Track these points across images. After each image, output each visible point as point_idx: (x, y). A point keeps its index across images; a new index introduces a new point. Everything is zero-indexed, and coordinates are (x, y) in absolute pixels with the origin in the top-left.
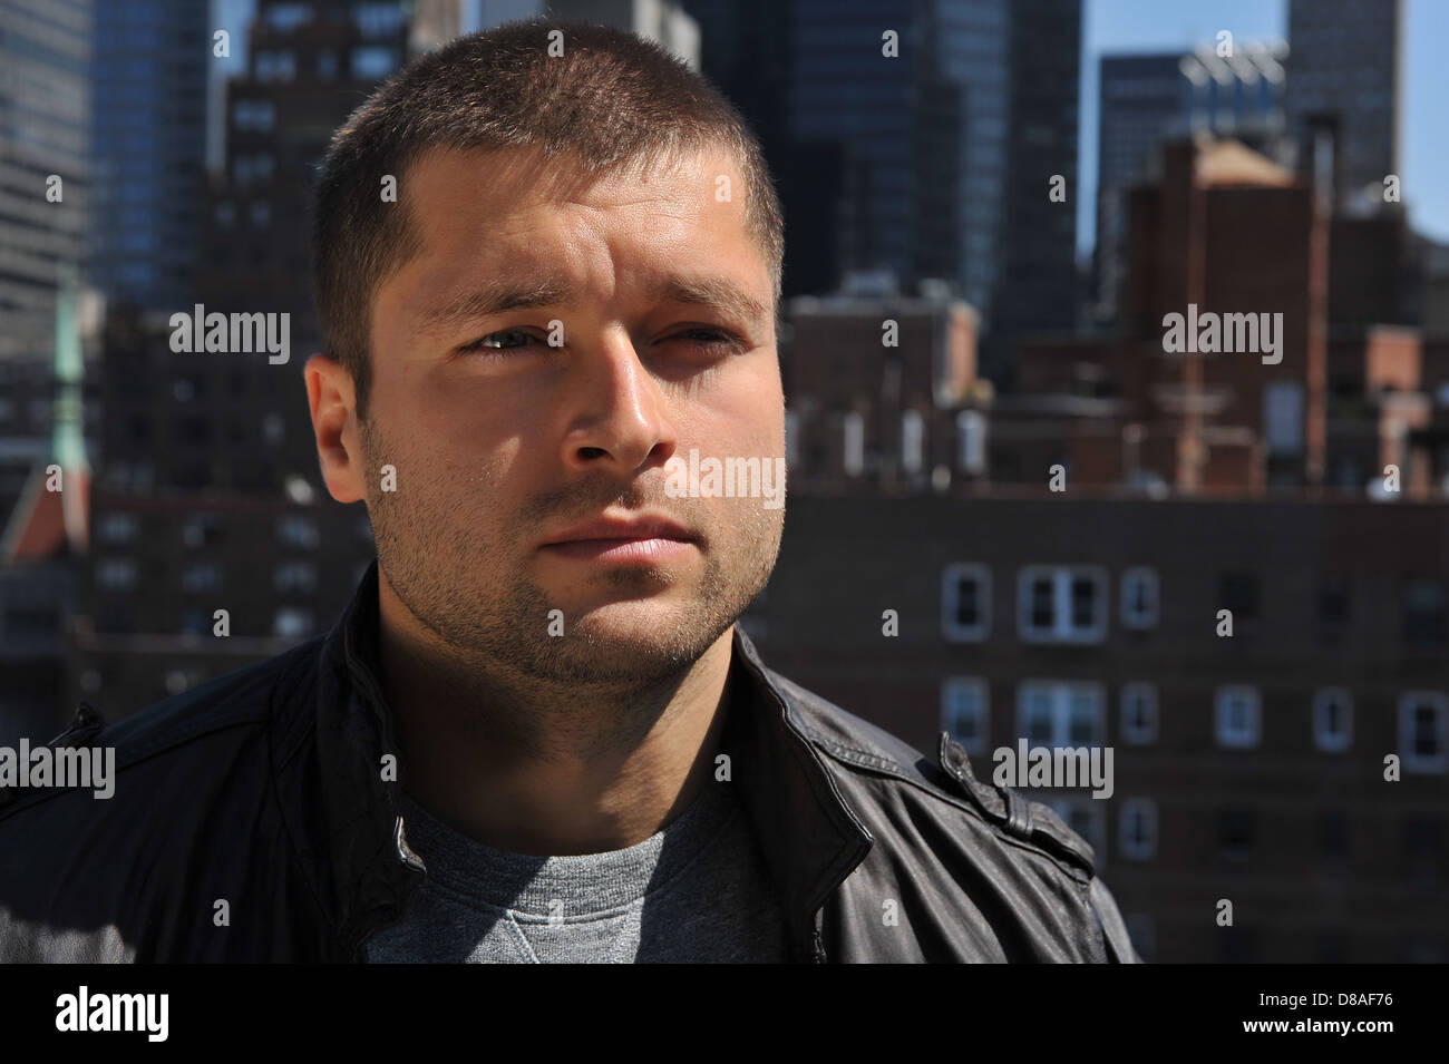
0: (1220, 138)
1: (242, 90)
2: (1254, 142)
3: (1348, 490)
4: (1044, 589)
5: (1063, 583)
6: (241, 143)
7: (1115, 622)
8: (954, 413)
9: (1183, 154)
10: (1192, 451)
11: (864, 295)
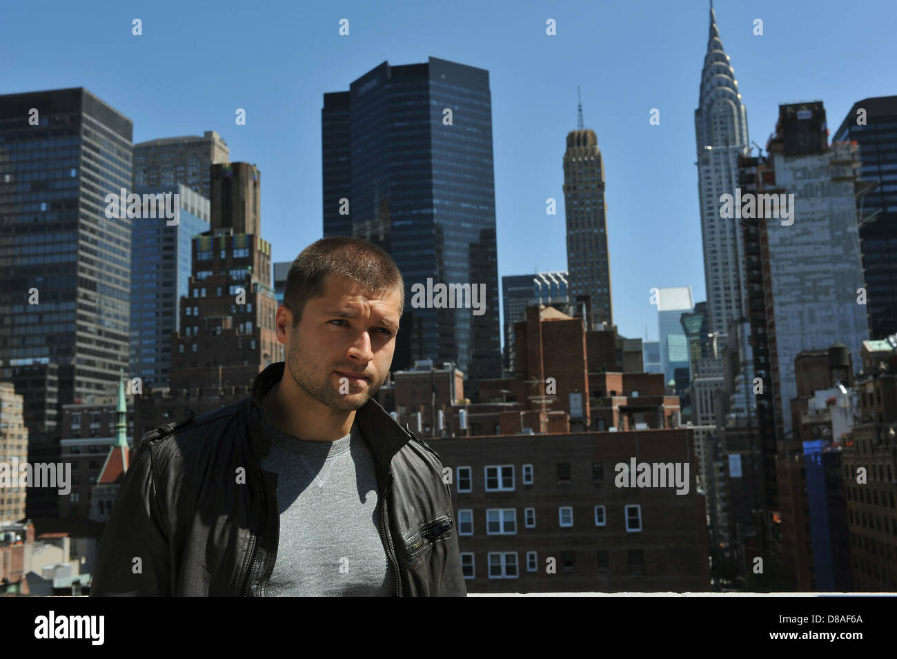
0: (547, 305)
1: (186, 302)
2: (558, 307)
3: (601, 431)
4: (493, 472)
5: (499, 469)
6: (186, 321)
7: (519, 484)
8: (457, 409)
9: (536, 311)
10: (544, 419)
11: (420, 368)
